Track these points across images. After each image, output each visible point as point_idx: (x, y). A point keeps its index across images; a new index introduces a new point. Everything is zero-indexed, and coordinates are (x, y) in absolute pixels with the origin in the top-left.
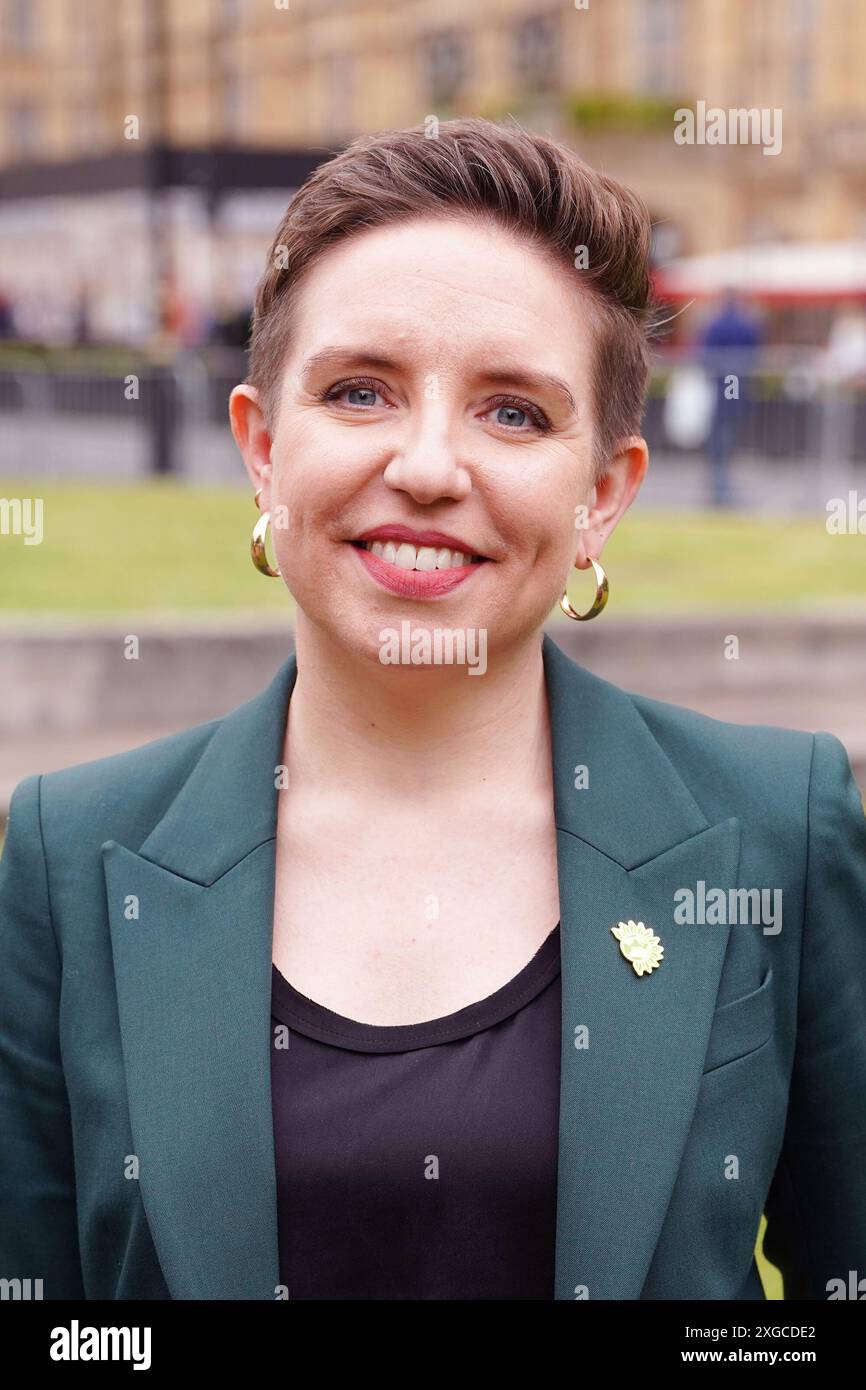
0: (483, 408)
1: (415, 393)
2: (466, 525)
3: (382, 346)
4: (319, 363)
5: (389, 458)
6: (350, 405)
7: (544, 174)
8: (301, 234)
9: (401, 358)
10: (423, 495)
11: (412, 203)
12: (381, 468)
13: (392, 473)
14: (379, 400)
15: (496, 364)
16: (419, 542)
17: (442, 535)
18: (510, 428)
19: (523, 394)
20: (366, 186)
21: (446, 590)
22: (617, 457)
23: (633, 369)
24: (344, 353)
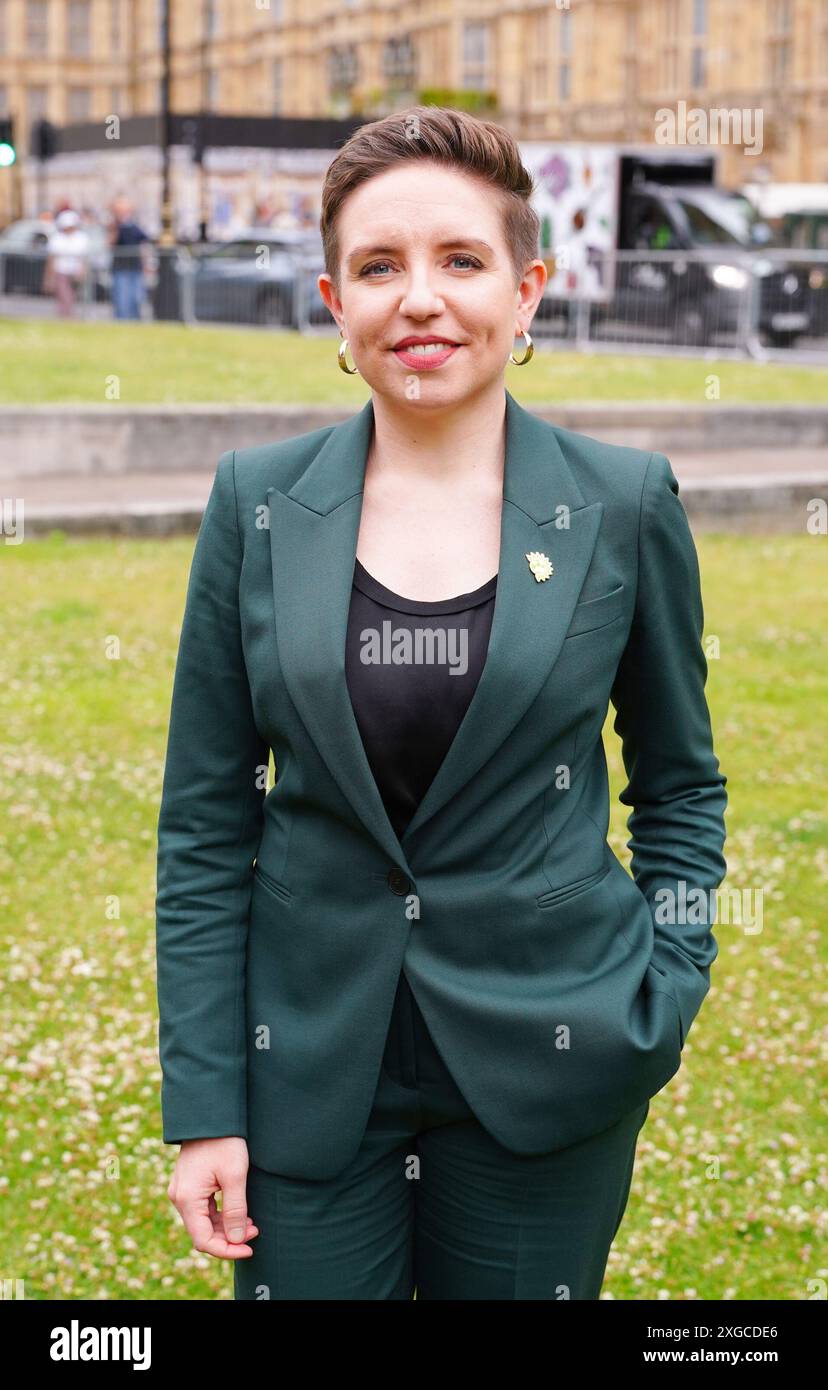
0: (446, 263)
1: (407, 262)
2: (446, 328)
3: (386, 243)
4: (354, 256)
5: (400, 301)
6: (374, 275)
7: (453, 130)
8: (333, 190)
9: (396, 246)
10: (420, 316)
11: (385, 161)
12: (397, 306)
13: (402, 308)
14: (390, 270)
15: (445, 239)
16: (424, 343)
17: (435, 337)
18: (462, 269)
19: (464, 252)
20: (361, 158)
21: (442, 362)
22: (527, 274)
23: (526, 223)
24: (366, 249)
